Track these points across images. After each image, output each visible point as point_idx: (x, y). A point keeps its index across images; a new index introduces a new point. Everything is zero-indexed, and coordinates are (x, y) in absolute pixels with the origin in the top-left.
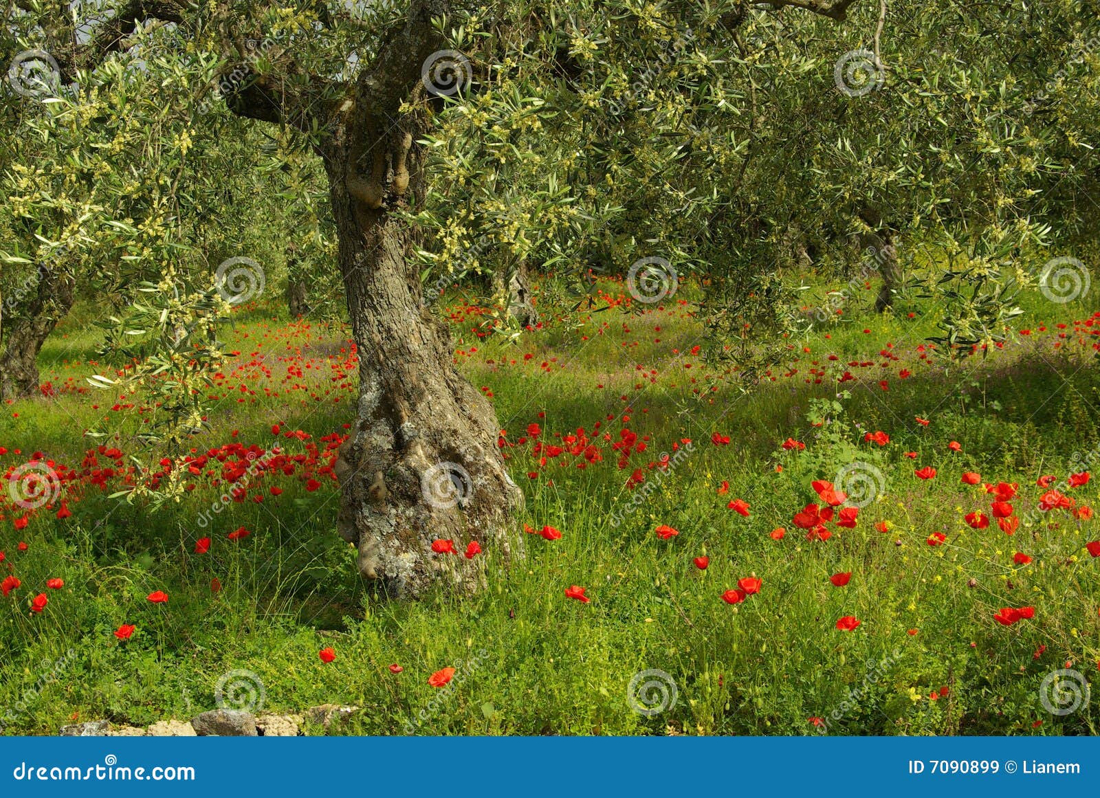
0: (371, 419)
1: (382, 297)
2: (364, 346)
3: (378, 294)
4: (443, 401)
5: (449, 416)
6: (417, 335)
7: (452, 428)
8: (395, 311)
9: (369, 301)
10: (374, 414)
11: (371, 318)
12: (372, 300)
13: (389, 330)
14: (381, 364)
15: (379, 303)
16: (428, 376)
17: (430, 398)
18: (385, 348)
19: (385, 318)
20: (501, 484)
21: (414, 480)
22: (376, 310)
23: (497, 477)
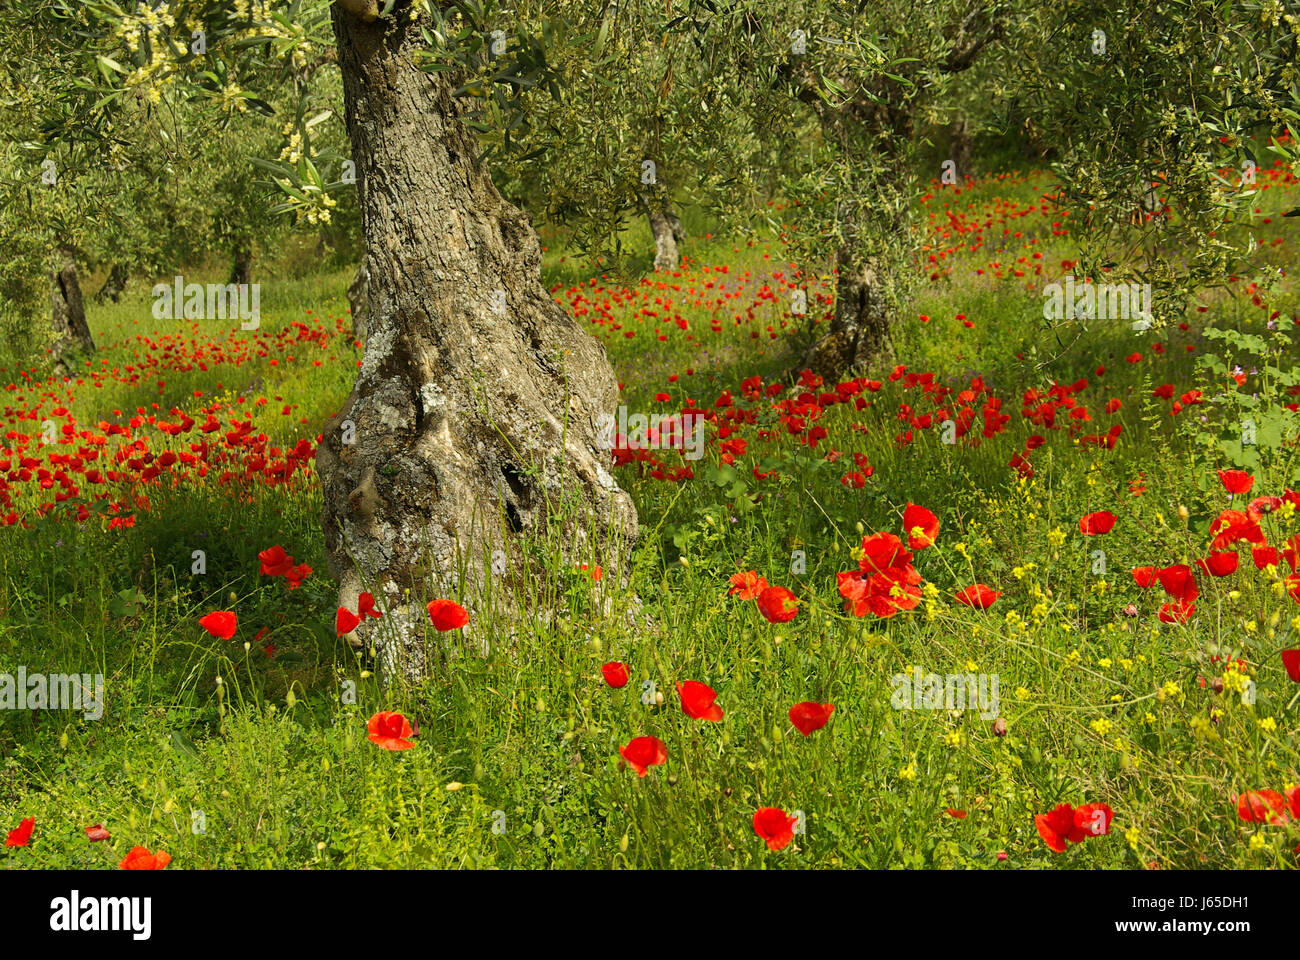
0: (376, 377)
1: (398, 172)
2: (374, 255)
3: (391, 166)
4: (498, 346)
5: (505, 372)
6: (458, 235)
7: (508, 391)
8: (420, 194)
9: (379, 178)
10: (381, 369)
11: (385, 209)
12: (384, 178)
13: (410, 228)
14: (397, 285)
15: (394, 181)
16: (474, 304)
17: (474, 340)
18: (402, 257)
19: (404, 206)
20: (589, 487)
21: (427, 482)
22: (391, 194)
23: (582, 475)
